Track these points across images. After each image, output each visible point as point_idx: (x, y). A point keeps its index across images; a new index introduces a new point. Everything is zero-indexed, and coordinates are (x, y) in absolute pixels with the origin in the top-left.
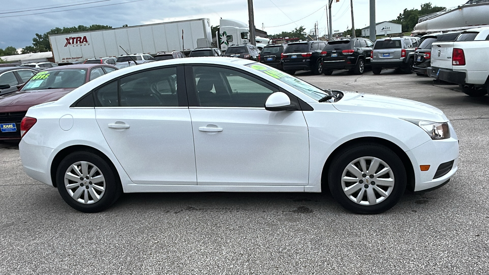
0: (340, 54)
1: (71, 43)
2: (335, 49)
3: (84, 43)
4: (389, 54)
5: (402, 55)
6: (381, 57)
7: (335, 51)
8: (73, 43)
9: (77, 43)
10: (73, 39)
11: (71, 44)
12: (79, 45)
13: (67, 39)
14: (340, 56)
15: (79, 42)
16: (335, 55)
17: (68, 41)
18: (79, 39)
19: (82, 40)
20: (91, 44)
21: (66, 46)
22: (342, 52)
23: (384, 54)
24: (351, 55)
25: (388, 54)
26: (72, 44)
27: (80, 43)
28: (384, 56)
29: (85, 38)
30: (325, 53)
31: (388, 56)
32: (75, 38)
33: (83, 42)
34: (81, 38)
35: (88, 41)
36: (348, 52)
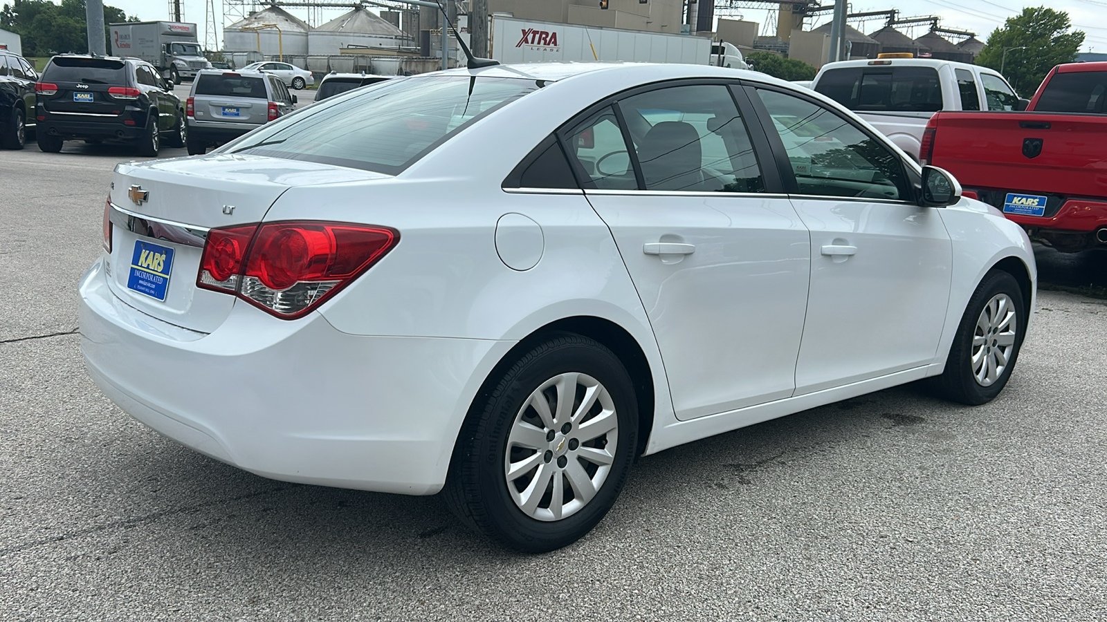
0: (102, 96)
1: (530, 41)
2: (85, 81)
3: (552, 45)
4: (238, 110)
5: (270, 115)
6: (216, 116)
7: (86, 87)
8: (533, 42)
9: (539, 43)
10: (535, 33)
11: (528, 43)
12: (542, 49)
13: (523, 31)
14: (102, 100)
15: (542, 42)
16: (85, 97)
17: (524, 36)
18: (544, 36)
19: (548, 39)
20: (560, 50)
21: (519, 45)
22: (108, 93)
23: (224, 108)
24: (133, 103)
25: (234, 111)
26: (530, 44)
27: (545, 44)
28: (225, 114)
29: (554, 34)
30: (51, 88)
31: (238, 115)
32: (537, 32)
33: (549, 44)
34: (547, 34)
35: (558, 43)
36: (126, 94)
